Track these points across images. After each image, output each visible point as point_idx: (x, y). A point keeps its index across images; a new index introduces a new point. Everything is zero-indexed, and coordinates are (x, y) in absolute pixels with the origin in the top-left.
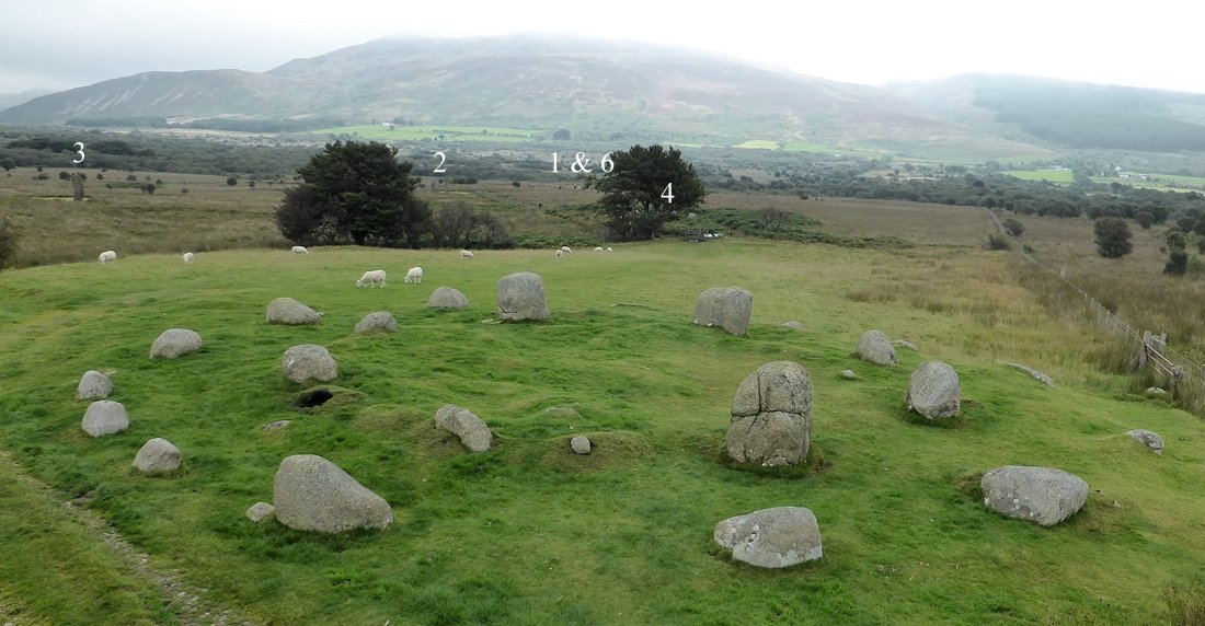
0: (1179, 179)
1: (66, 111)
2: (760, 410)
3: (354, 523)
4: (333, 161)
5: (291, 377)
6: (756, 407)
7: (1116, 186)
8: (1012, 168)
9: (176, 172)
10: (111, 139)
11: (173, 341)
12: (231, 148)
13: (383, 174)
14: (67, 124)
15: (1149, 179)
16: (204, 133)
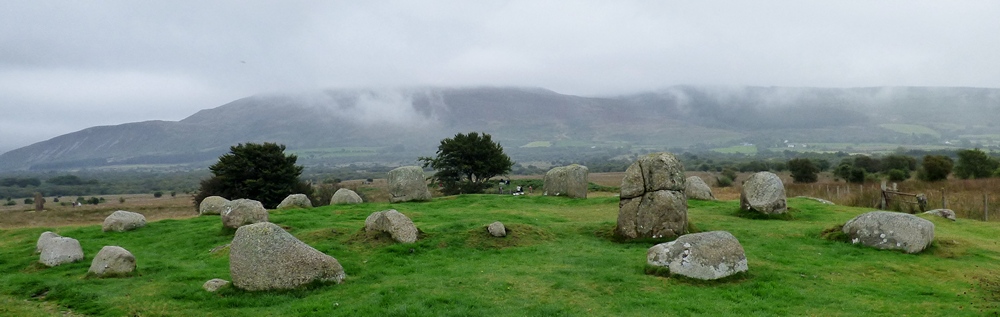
0: (829, 145)
1: (30, 160)
2: (645, 191)
3: (310, 276)
4: (236, 158)
5: (229, 224)
6: (642, 188)
7: (787, 152)
8: (714, 147)
9: (115, 193)
10: (64, 175)
11: (123, 218)
12: (156, 175)
13: (275, 164)
14: (31, 168)
15: (808, 147)
16: (135, 167)
